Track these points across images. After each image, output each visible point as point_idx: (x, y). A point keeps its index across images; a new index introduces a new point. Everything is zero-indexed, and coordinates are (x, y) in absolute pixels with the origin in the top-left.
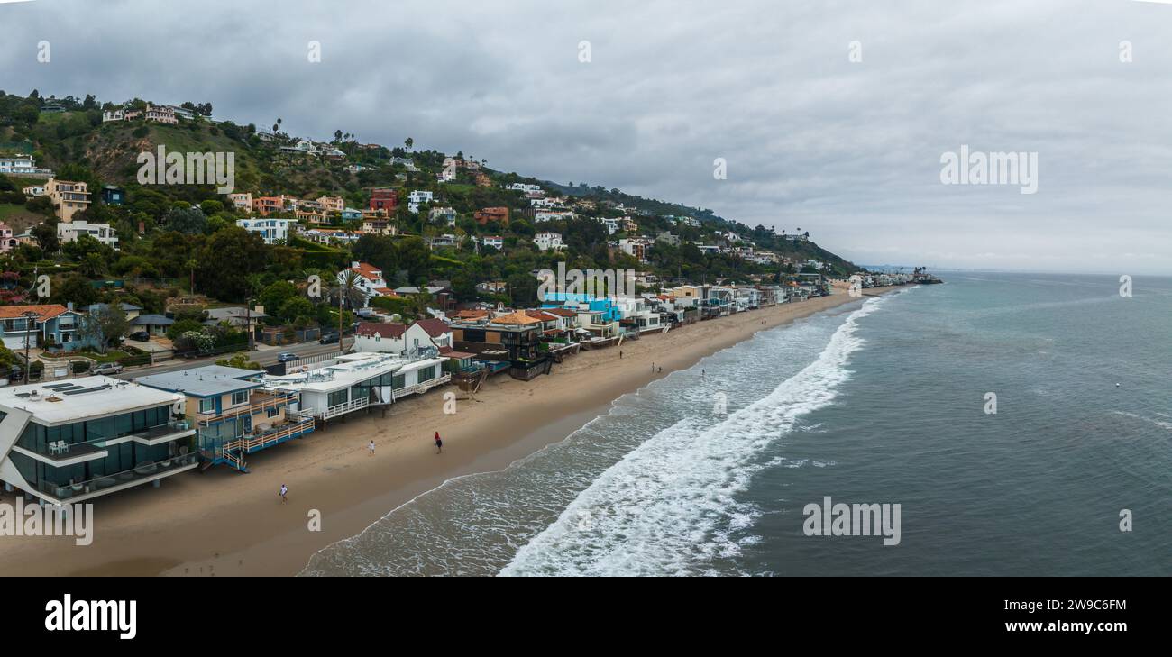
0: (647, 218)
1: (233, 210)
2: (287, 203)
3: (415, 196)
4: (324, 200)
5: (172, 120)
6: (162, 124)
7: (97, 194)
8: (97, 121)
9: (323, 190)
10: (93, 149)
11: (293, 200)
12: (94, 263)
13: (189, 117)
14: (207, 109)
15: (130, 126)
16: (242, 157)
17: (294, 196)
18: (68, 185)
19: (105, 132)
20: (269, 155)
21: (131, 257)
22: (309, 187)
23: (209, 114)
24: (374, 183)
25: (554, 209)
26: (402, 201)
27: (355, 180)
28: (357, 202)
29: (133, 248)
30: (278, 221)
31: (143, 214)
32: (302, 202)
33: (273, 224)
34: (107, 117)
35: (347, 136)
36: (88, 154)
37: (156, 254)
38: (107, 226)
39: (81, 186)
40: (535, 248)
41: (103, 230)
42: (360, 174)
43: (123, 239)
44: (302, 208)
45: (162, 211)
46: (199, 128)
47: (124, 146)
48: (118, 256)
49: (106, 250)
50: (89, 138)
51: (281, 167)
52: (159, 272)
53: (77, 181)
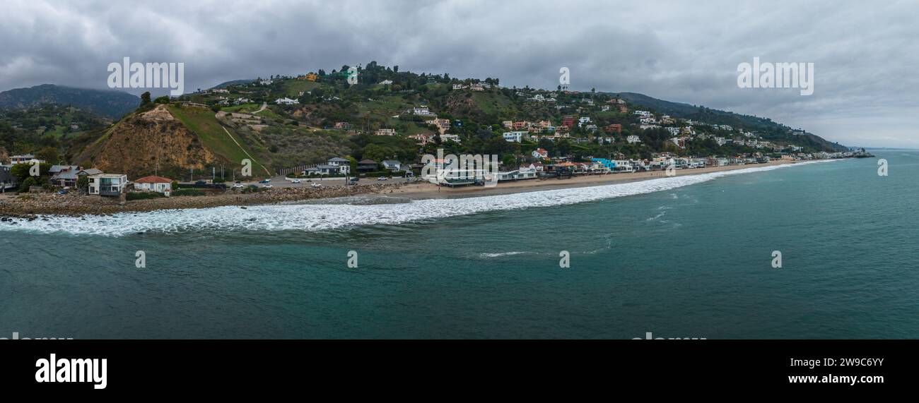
0: (702, 126)
1: (504, 128)
2: (526, 124)
3: (582, 120)
4: (542, 123)
5: (481, 89)
6: (477, 91)
7: (453, 123)
8: (451, 89)
9: (543, 118)
10: (450, 102)
11: (529, 123)
12: (454, 148)
13: (488, 86)
14: (497, 82)
15: (464, 92)
16: (511, 104)
17: (530, 121)
18: (443, 120)
19: (454, 94)
20: (522, 103)
21: (466, 147)
22: (538, 116)
23: (497, 84)
24: (566, 114)
25: (650, 124)
26: (577, 122)
27: (559, 112)
28: (559, 123)
29: (466, 143)
30: (518, 133)
31: (469, 131)
32: (533, 124)
33: (516, 134)
34: (455, 87)
35: (564, 88)
36: (448, 104)
37: (473, 146)
38: (457, 136)
39: (447, 121)
40: (627, 142)
41: (456, 137)
42: (561, 110)
43: (463, 140)
44: (533, 126)
45: (477, 129)
46: (493, 92)
47: (462, 101)
48: (461, 146)
49: (457, 145)
50: (447, 97)
51: (527, 107)
52: (473, 151)
53: (445, 119)
